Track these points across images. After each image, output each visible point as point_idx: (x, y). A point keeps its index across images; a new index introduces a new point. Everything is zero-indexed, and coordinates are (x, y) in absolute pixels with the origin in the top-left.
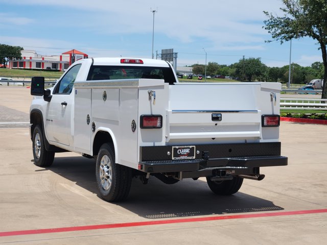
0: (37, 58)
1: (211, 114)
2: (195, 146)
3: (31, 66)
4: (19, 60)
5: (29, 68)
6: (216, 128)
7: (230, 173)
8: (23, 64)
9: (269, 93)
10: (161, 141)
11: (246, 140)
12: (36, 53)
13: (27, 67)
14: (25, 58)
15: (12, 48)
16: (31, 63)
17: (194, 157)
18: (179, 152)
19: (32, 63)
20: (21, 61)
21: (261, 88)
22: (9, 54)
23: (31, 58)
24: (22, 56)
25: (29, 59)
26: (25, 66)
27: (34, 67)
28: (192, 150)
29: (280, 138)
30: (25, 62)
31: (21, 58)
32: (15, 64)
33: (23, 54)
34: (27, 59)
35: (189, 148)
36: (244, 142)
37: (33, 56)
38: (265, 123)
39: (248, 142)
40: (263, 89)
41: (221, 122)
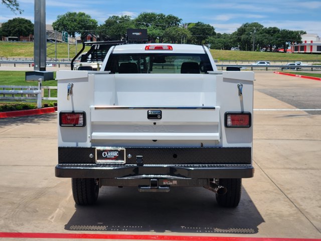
0: (319, 41)
1: (146, 111)
2: (125, 150)
3: (311, 50)
4: (299, 45)
5: (309, 52)
6: (155, 128)
7: (171, 184)
8: (303, 48)
9: (235, 85)
10: (85, 141)
11: (202, 144)
12: (318, 37)
13: (308, 51)
14: (306, 42)
15: (292, 32)
16: (311, 47)
17: (124, 162)
18: (105, 154)
19: (313, 47)
20: (302, 45)
21: (224, 78)
22: (289, 38)
23: (312, 42)
24: (302, 40)
25: (310, 42)
26: (305, 50)
27: (315, 50)
28: (121, 153)
29: (254, 142)
30: (306, 46)
31: (301, 42)
32: (296, 49)
33: (304, 38)
34: (307, 42)
35: (117, 151)
36: (199, 145)
37: (314, 39)
38: (229, 123)
39: (205, 145)
40: (226, 80)
41: (161, 120)
